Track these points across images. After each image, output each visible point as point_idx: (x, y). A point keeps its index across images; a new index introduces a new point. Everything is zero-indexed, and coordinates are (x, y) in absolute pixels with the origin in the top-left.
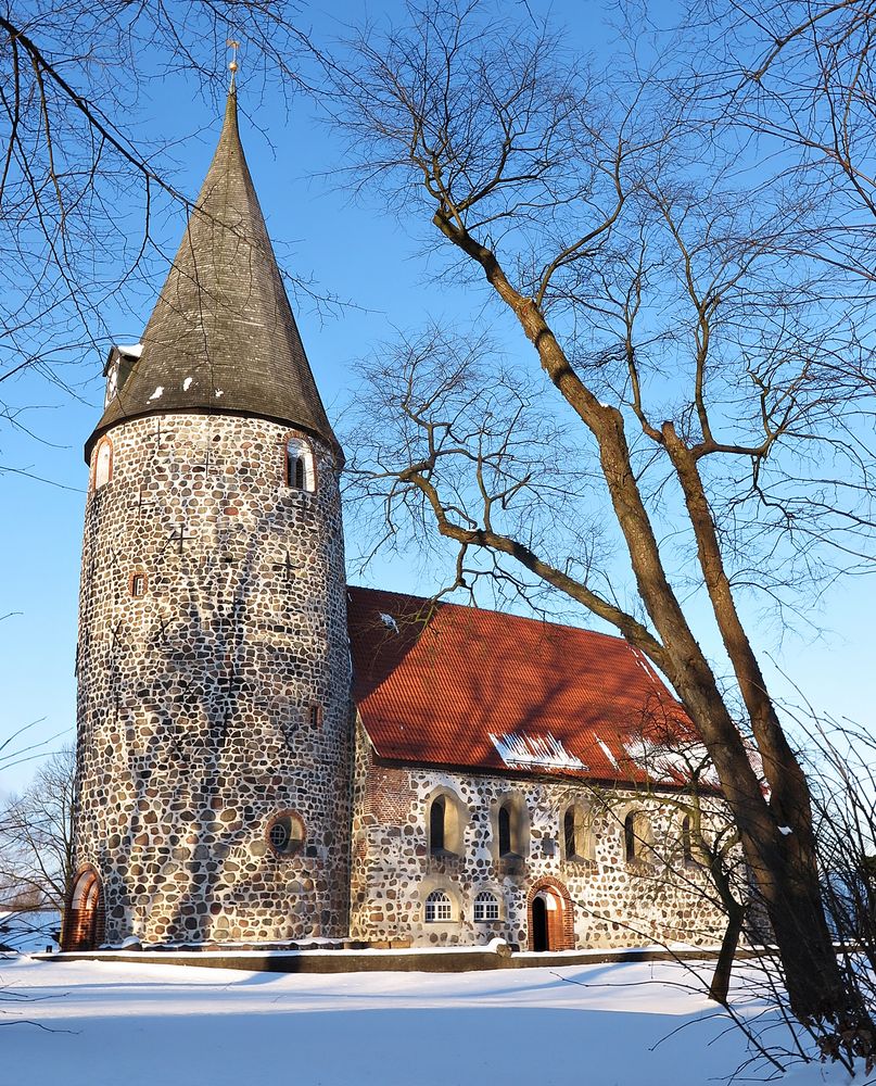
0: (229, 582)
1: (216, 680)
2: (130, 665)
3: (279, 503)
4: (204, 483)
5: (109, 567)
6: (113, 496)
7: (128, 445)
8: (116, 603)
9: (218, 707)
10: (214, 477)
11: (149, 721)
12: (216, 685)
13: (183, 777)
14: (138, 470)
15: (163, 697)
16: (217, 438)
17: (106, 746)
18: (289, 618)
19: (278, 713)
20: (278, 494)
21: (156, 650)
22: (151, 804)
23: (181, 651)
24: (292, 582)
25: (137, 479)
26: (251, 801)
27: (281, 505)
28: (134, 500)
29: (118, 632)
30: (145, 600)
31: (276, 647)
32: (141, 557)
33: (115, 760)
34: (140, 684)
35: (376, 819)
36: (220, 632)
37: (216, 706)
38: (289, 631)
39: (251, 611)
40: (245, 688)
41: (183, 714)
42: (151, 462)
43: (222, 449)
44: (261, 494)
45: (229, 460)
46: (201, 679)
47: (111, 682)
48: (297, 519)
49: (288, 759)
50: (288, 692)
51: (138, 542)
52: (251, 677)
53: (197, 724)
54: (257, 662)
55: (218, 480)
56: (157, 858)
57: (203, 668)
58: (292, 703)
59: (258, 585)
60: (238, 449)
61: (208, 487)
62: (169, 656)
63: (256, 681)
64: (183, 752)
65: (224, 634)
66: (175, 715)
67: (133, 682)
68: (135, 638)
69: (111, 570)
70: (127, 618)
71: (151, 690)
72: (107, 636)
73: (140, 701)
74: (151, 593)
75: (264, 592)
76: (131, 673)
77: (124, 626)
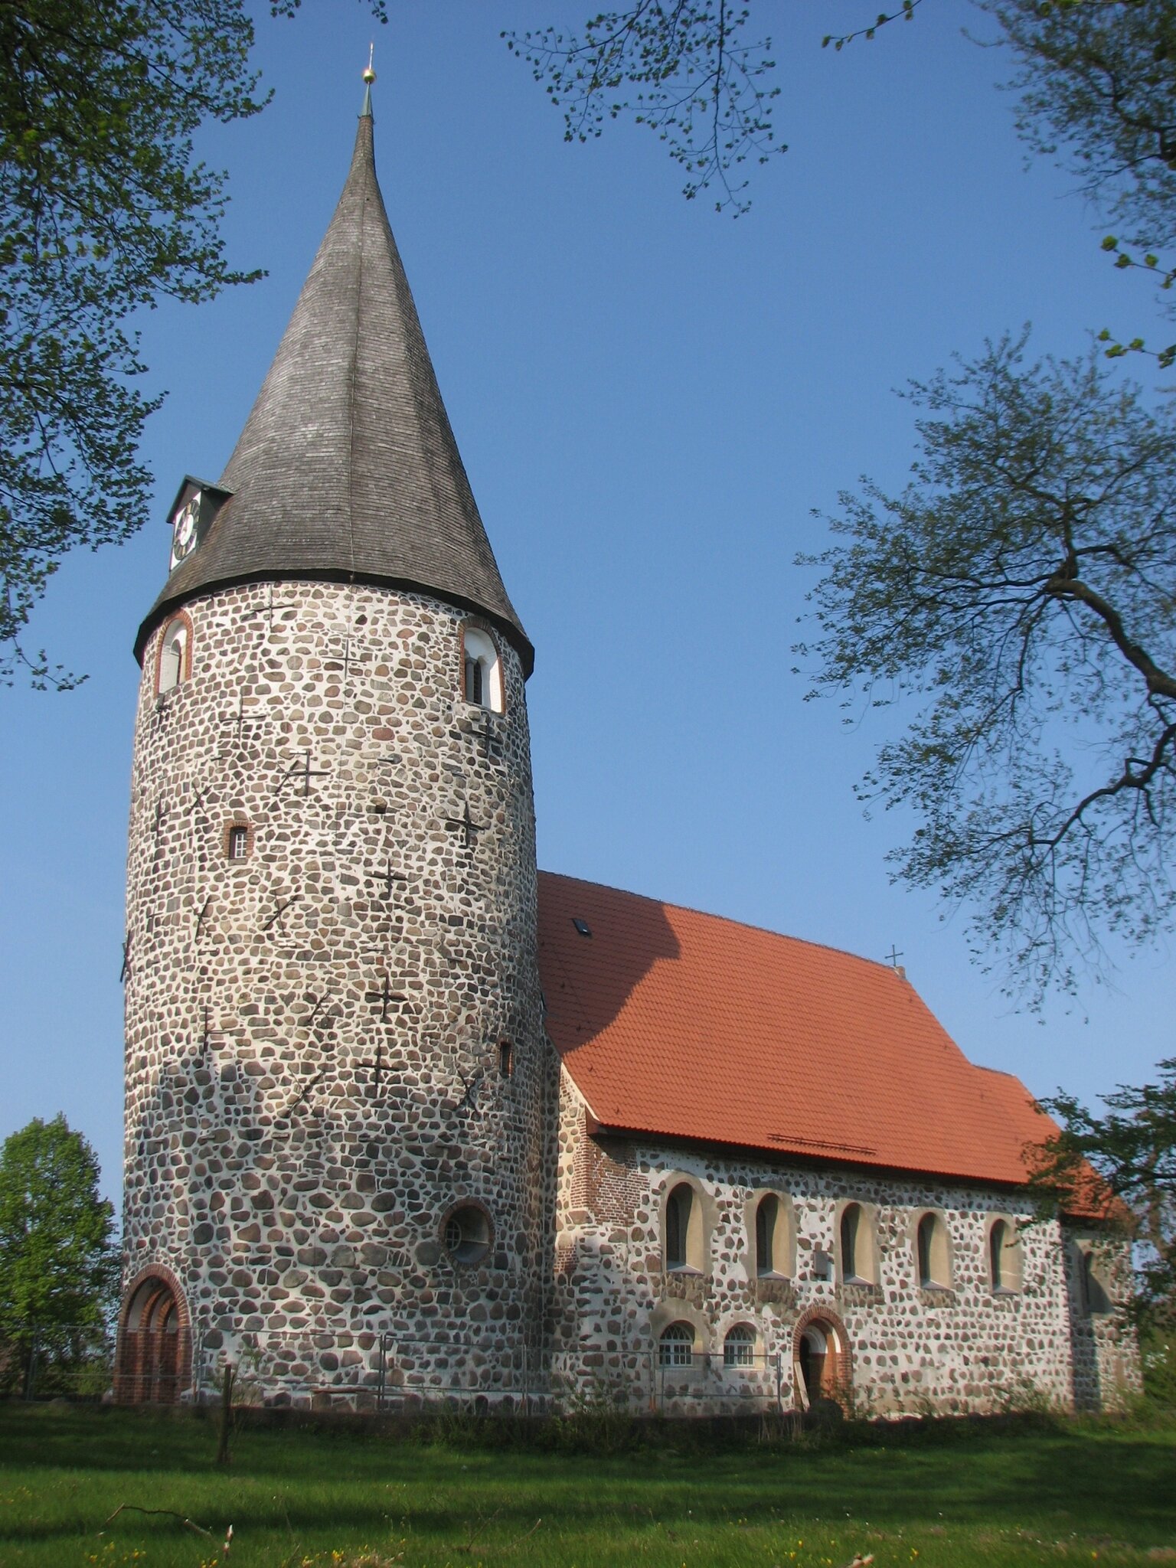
0: (381, 843)
1: (362, 995)
2: (226, 966)
3: (454, 727)
4: (342, 687)
5: (188, 812)
6: (194, 703)
7: (218, 625)
8: (202, 868)
9: (367, 1037)
10: (357, 680)
11: (259, 1053)
12: (363, 1002)
13: (313, 1141)
14: (236, 664)
15: (281, 1018)
16: (362, 620)
17: (186, 1089)
18: (469, 904)
19: (454, 1051)
20: (452, 713)
21: (268, 944)
22: (263, 1181)
23: (308, 947)
24: (473, 850)
25: (234, 677)
26: (418, 1182)
27: (457, 730)
28: (229, 710)
29: (204, 914)
30: (248, 866)
31: (452, 949)
32: (243, 798)
33: (202, 1111)
34: (244, 996)
35: (592, 1216)
36: (368, 921)
37: (363, 1035)
38: (470, 925)
39: (415, 890)
40: (407, 1010)
41: (311, 1044)
42: (259, 651)
43: (369, 637)
44: (428, 711)
45: (380, 654)
46: (339, 992)
47: (195, 991)
48: (480, 754)
49: (469, 1120)
50: (469, 1019)
51: (238, 775)
52: (415, 993)
53: (335, 1062)
54: (424, 971)
55: (363, 684)
56: (273, 1262)
57: (342, 976)
58: (474, 1036)
59: (424, 851)
60: (394, 638)
61: (348, 693)
62: (289, 955)
63: (423, 999)
64: (314, 1103)
65: (375, 925)
66: (300, 1046)
67: (232, 992)
68: (235, 925)
69: (193, 817)
70: (219, 893)
71: (262, 1006)
72: (186, 919)
73: (244, 1021)
74: (260, 855)
75: (433, 862)
76: (227, 977)
77: (214, 904)
